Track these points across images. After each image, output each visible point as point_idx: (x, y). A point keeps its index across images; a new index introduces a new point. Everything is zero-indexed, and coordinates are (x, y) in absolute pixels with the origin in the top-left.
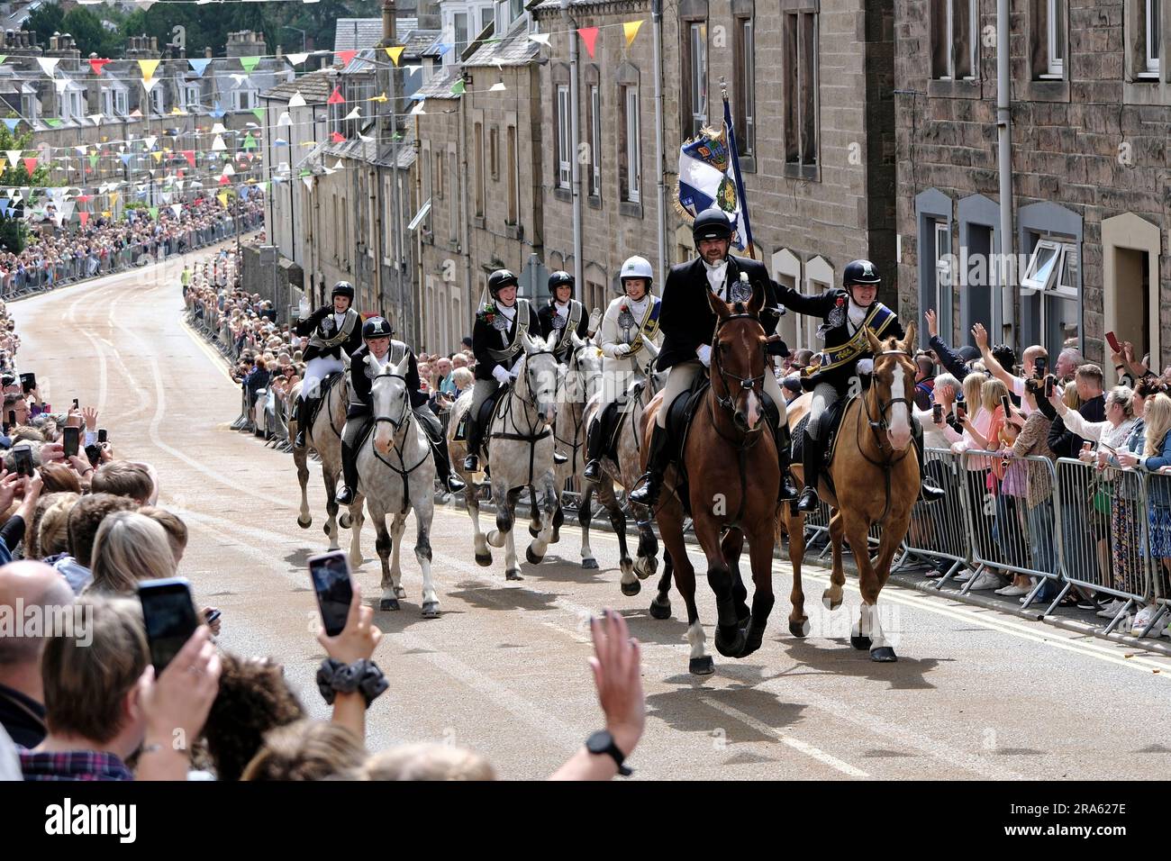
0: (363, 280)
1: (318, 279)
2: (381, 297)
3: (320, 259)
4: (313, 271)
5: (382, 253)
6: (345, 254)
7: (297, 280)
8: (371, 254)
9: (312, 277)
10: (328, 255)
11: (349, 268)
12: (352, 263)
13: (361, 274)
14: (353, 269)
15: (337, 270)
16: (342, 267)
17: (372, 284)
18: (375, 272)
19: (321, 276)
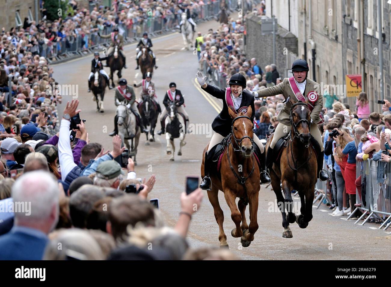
0: (348, 47)
1: (310, 47)
2: (363, 62)
3: (312, 30)
4: (306, 39)
5: (365, 25)
6: (333, 26)
7: (293, 47)
8: (356, 25)
9: (305, 44)
10: (319, 26)
11: (337, 38)
12: (340, 33)
13: (347, 42)
14: (340, 38)
15: (327, 39)
16: (331, 36)
17: (356, 50)
18: (359, 41)
19: (313, 43)
